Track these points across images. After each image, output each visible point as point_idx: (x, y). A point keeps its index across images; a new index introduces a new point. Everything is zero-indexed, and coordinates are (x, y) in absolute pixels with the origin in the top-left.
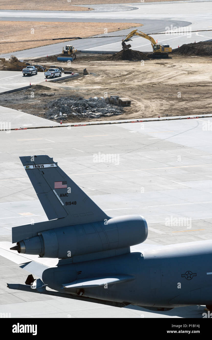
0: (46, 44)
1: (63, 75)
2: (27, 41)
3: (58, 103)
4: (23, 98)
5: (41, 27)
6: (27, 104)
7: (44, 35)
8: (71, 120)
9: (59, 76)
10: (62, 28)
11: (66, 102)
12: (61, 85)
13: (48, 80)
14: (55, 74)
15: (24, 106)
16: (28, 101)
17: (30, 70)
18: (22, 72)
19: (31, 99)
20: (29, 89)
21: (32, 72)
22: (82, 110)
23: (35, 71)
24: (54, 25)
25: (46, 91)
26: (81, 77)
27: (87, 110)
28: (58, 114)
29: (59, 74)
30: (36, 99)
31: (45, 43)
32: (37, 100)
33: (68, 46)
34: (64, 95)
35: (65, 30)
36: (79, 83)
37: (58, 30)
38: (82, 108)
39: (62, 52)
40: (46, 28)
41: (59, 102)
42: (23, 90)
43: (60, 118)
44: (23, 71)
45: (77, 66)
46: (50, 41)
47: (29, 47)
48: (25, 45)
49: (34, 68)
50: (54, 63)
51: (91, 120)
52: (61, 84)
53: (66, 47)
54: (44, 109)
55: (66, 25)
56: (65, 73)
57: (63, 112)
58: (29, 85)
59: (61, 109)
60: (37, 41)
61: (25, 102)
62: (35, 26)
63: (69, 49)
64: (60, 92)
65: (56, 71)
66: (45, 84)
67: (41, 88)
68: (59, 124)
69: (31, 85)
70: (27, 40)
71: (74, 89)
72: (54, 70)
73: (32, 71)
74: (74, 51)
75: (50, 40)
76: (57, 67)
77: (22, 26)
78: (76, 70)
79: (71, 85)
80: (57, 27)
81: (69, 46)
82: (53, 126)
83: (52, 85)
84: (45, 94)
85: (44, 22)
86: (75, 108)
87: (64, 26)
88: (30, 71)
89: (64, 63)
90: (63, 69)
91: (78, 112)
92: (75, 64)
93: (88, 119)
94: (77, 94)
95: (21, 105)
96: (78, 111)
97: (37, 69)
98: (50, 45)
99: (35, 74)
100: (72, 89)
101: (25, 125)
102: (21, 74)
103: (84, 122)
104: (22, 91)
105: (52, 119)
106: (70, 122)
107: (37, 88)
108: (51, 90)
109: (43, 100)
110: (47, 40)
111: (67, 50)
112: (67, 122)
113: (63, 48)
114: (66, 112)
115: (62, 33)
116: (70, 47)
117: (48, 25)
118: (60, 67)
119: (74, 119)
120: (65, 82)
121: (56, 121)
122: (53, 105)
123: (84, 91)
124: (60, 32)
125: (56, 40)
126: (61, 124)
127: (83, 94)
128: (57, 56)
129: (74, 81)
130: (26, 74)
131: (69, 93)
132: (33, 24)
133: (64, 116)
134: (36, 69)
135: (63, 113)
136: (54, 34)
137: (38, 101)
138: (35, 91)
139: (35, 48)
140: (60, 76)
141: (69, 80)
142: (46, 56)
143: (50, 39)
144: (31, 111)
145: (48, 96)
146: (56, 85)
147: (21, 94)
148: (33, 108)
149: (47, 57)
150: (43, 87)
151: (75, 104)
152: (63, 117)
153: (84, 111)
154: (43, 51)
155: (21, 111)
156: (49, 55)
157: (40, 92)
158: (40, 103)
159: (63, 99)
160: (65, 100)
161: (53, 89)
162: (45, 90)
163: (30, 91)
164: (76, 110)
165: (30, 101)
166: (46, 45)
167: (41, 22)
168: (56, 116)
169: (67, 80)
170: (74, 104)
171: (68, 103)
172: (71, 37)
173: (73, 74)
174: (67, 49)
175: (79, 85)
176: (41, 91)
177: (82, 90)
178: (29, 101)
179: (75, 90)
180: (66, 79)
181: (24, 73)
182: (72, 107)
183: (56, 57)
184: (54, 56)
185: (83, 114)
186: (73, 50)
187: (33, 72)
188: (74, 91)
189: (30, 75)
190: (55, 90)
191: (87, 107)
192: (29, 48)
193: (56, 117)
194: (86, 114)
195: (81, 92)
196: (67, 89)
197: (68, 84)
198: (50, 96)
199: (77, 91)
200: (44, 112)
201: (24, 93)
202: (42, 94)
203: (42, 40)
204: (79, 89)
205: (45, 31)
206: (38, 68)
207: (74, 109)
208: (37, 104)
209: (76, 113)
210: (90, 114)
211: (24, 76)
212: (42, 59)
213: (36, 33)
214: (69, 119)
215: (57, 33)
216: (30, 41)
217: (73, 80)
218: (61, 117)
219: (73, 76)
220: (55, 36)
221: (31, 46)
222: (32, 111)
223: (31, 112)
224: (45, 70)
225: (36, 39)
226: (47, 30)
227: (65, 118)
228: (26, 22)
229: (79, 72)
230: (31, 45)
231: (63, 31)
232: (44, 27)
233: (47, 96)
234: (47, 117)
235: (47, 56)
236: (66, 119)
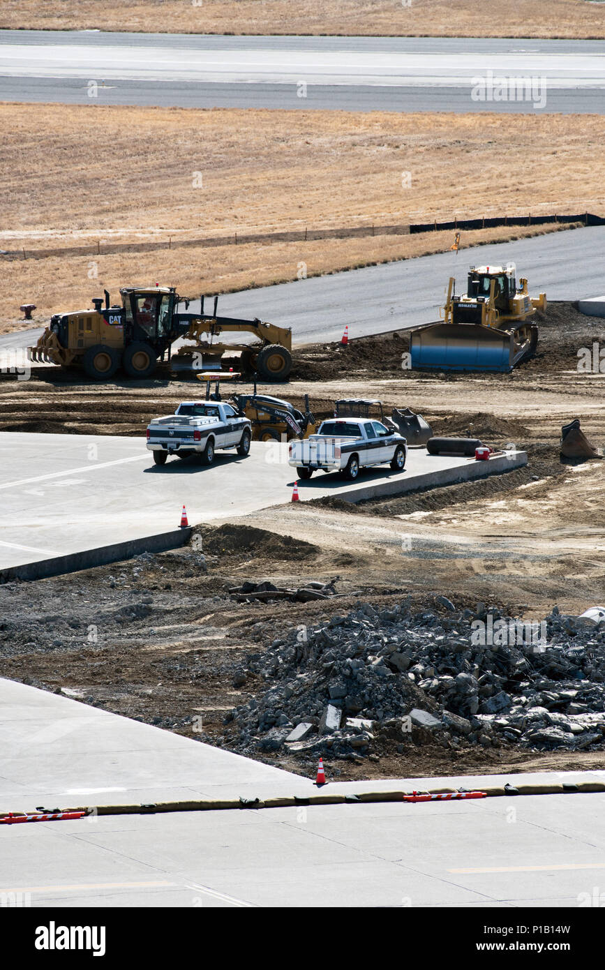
0: (355, 259)
1: (419, 463)
2: (238, 240)
3: (331, 644)
4: (115, 613)
5: (358, 149)
6: (135, 653)
7: (363, 201)
8: (396, 762)
9: (388, 466)
10: (495, 154)
11: (377, 638)
12: (392, 527)
13: (308, 493)
14: (362, 454)
15: (111, 663)
16: (149, 635)
17: (201, 428)
18: (144, 440)
19: (168, 618)
20: (169, 556)
21: (211, 440)
22: (483, 694)
23: (236, 436)
24: (447, 134)
25: (285, 564)
26: (542, 475)
27: (519, 692)
28: (319, 715)
29: (388, 452)
30: (202, 616)
31: (352, 249)
32: (207, 624)
33: (482, 270)
34: (391, 592)
35: (515, 168)
36: (514, 518)
37: (464, 168)
38: (482, 683)
39: (443, 311)
40: (390, 150)
41: (335, 638)
42: (130, 562)
43: (328, 746)
44: (150, 434)
45: (530, 406)
46: (389, 237)
47: (244, 278)
48: (219, 266)
49: (224, 413)
50: (385, 382)
51: (534, 763)
52: (389, 522)
53: (473, 276)
54: (238, 686)
55: (529, 134)
56: (436, 449)
57: (350, 706)
58: (173, 525)
59: (335, 684)
60: (305, 236)
61: (130, 636)
62: (321, 140)
63: (487, 293)
64: (378, 575)
65: (371, 434)
66: (288, 518)
67: (251, 548)
68: (306, 787)
69: (192, 523)
70: (241, 233)
71: (474, 555)
72: (353, 430)
73: (210, 435)
74: (521, 305)
75: (395, 230)
76: (380, 412)
77: (234, 138)
78: (517, 427)
79: (458, 531)
80: (463, 145)
81: (494, 270)
82: (262, 800)
83: (331, 527)
84: (268, 586)
85: (381, 116)
86: (435, 682)
87: (513, 139)
88: (198, 435)
89: (447, 385)
90: (423, 423)
91: (453, 708)
92: (524, 389)
93: (517, 755)
94: (487, 590)
95: (91, 655)
96: (456, 700)
97: (245, 419)
98: (385, 262)
99: (234, 451)
100: (456, 556)
101: (72, 792)
102: (140, 451)
103: (485, 773)
104: (123, 563)
105: (269, 752)
106: (388, 773)
107: (230, 547)
108: (320, 559)
109: (243, 625)
110: (373, 231)
111: (474, 300)
112: (372, 772)
113: (452, 282)
114: (369, 705)
115: (484, 185)
116: (501, 280)
117: (412, 131)
118: (407, 412)
119: (416, 750)
120: (424, 506)
121: (294, 766)
122: (298, 661)
123: (535, 572)
124: (476, 179)
125: (434, 232)
126: (320, 783)
127: (527, 587)
128: (408, 336)
129: (487, 502)
130: (172, 453)
131: (434, 582)
132: (306, 126)
133: (355, 731)
134: (240, 420)
135: (347, 713)
136: (433, 191)
137: (214, 633)
138: (213, 566)
139: (283, 282)
140: (396, 468)
141: (453, 493)
142: (335, 336)
143: (398, 224)
144: (143, 696)
145: (283, 596)
146: (358, 527)
147: (112, 586)
148: (169, 675)
149: (344, 342)
150: (270, 543)
151: (437, 650)
152: (348, 737)
153: (497, 703)
154: (329, 306)
155: (81, 695)
156: (355, 333)
157: (239, 572)
158: (223, 643)
159: (366, 622)
160: (376, 629)
161: (335, 552)
162: (280, 558)
163: (179, 563)
164: (441, 689)
165: (160, 634)
166: (357, 263)
167: (365, 117)
168: (302, 729)
169: (440, 496)
170: (430, 651)
171: (390, 642)
172: (537, 215)
173: (483, 457)
174: (475, 290)
175: (512, 527)
176: (252, 569)
177: (527, 564)
178: (156, 629)
179: (476, 563)
180: (431, 487)
181: (159, 447)
182: (411, 676)
183: (403, 341)
184: (390, 337)
185: (489, 718)
186: (517, 297)
187: (219, 439)
188: (471, 569)
189: (194, 461)
190: (346, 560)
191: (521, 677)
192: (241, 284)
193: (300, 740)
194: (503, 721)
195: (516, 572)
196: (426, 555)
197: (440, 519)
198: (301, 597)
199: (488, 568)
200: (229, 701)
201: (135, 579)
202: (249, 588)
203: (342, 234)
204: (508, 555)
205: (379, 176)
206: (261, 414)
207: (426, 690)
208: (200, 652)
209: (437, 714)
210: (535, 719)
211: (161, 465)
212: (309, 356)
213: (317, 184)
214: (387, 753)
215: (452, 190)
216: (257, 239)
217: (484, 495)
218: (330, 737)
219: (485, 467)
220: (435, 203)
221: (254, 274)
222: (150, 697)
223: (142, 702)
224: (303, 426)
225: (302, 229)
226: (392, 170)
227: (358, 748)
228: (263, 115)
229: (535, 441)
230: (256, 264)
231: (500, 176)
232: (374, 150)
233: (278, 597)
234: (242, 739)
235: (345, 339)
236: (368, 752)
